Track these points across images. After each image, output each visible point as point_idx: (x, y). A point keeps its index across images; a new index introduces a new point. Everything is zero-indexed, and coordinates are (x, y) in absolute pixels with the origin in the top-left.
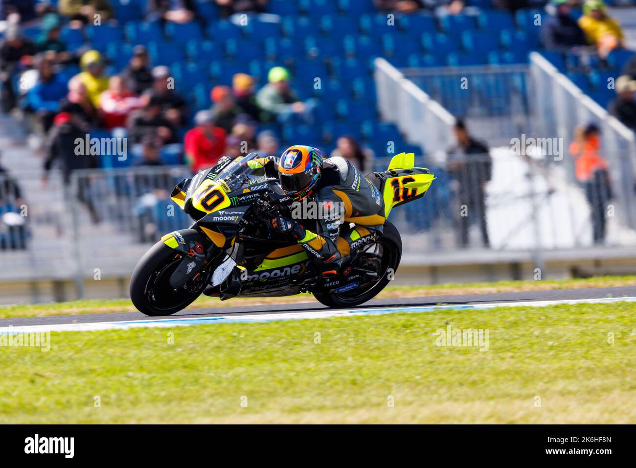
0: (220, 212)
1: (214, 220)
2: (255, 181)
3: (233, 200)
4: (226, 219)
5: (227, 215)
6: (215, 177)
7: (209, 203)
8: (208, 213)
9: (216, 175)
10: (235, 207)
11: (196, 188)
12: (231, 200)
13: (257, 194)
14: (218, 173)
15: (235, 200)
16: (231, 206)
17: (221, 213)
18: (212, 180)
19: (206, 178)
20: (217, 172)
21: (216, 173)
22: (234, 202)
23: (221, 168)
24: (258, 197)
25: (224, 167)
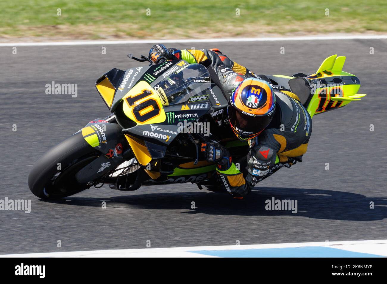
0: (152, 127)
1: (143, 134)
2: (198, 98)
3: (169, 116)
4: (157, 136)
5: (159, 132)
6: (152, 80)
7: (143, 112)
8: (139, 124)
9: (154, 79)
10: (170, 124)
11: (129, 88)
12: (166, 115)
13: (196, 115)
14: (157, 77)
15: (171, 116)
16: (166, 123)
17: (154, 128)
18: (150, 83)
19: (142, 79)
20: (156, 74)
21: (154, 76)
22: (170, 118)
23: (160, 71)
24: (196, 118)
25: (165, 70)
